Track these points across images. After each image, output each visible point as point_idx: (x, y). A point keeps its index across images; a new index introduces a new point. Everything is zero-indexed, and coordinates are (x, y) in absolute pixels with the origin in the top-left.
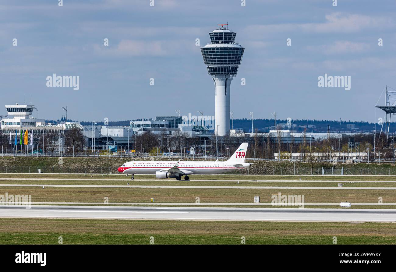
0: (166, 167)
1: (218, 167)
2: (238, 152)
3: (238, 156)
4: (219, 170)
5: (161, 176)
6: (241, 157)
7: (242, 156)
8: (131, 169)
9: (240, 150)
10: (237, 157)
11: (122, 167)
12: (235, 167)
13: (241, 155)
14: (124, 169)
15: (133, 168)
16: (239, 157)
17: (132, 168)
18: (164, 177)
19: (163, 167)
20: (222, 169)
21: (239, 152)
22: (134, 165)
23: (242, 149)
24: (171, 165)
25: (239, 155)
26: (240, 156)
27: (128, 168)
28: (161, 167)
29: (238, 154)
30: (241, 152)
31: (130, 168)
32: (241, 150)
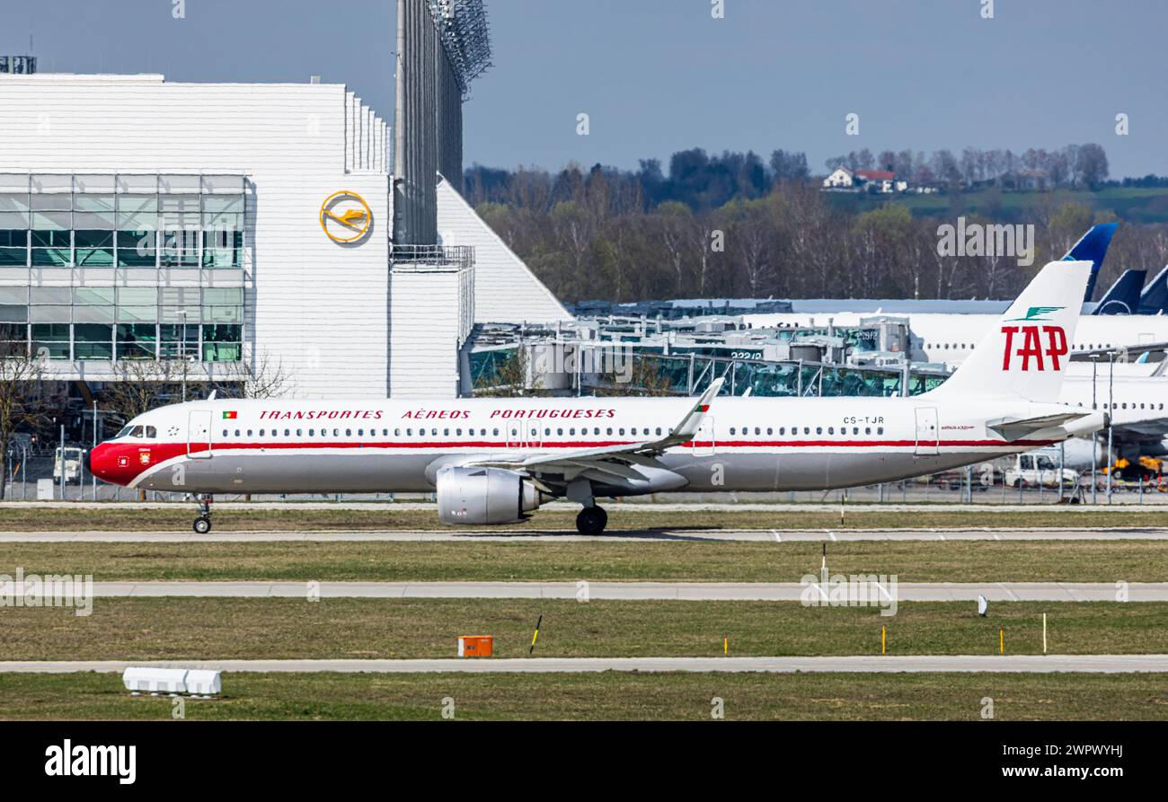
0: (477, 438)
1: (874, 437)
2: (1016, 330)
3: (1017, 361)
4: (883, 457)
5: (480, 507)
6: (1041, 367)
7: (1048, 360)
8: (205, 454)
9: (1033, 312)
10: (1006, 367)
11: (126, 440)
12: (998, 437)
13: (1038, 352)
14: (145, 459)
15: (218, 453)
16: (1025, 367)
17: (215, 446)
18: (496, 513)
19: (453, 438)
20: (910, 449)
21: (1025, 329)
22: (231, 425)
23: (1047, 310)
24: (513, 422)
25: (1025, 353)
26: (1033, 360)
27: (178, 449)
28: (441, 438)
29: (1019, 340)
30: (1040, 325)
31: (197, 447)
32: (1042, 316)
